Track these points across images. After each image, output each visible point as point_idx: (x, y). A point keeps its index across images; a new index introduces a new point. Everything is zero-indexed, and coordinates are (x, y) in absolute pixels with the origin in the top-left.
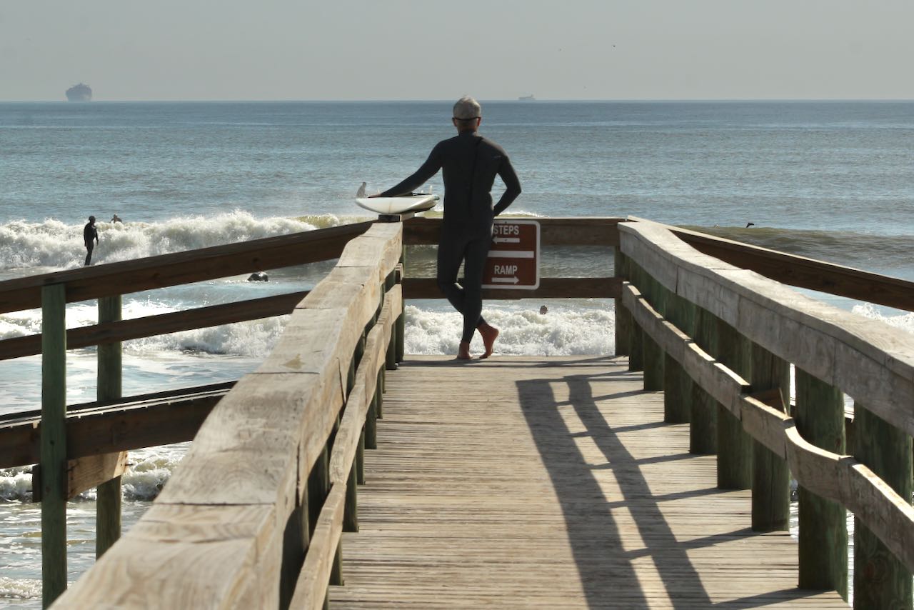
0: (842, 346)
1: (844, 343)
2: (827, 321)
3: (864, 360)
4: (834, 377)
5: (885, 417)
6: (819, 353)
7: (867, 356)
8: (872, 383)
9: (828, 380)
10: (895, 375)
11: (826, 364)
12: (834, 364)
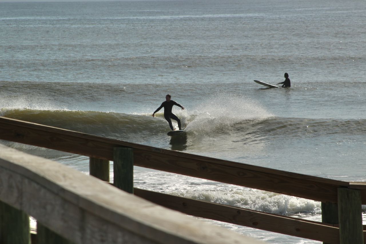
0: (26, 181)
1: (28, 178)
2: (16, 162)
3: (43, 191)
4: (21, 204)
5: (59, 232)
6: (10, 187)
7: (45, 187)
8: (49, 207)
9: (17, 206)
10: (65, 201)
11: (16, 194)
12: (21, 194)
